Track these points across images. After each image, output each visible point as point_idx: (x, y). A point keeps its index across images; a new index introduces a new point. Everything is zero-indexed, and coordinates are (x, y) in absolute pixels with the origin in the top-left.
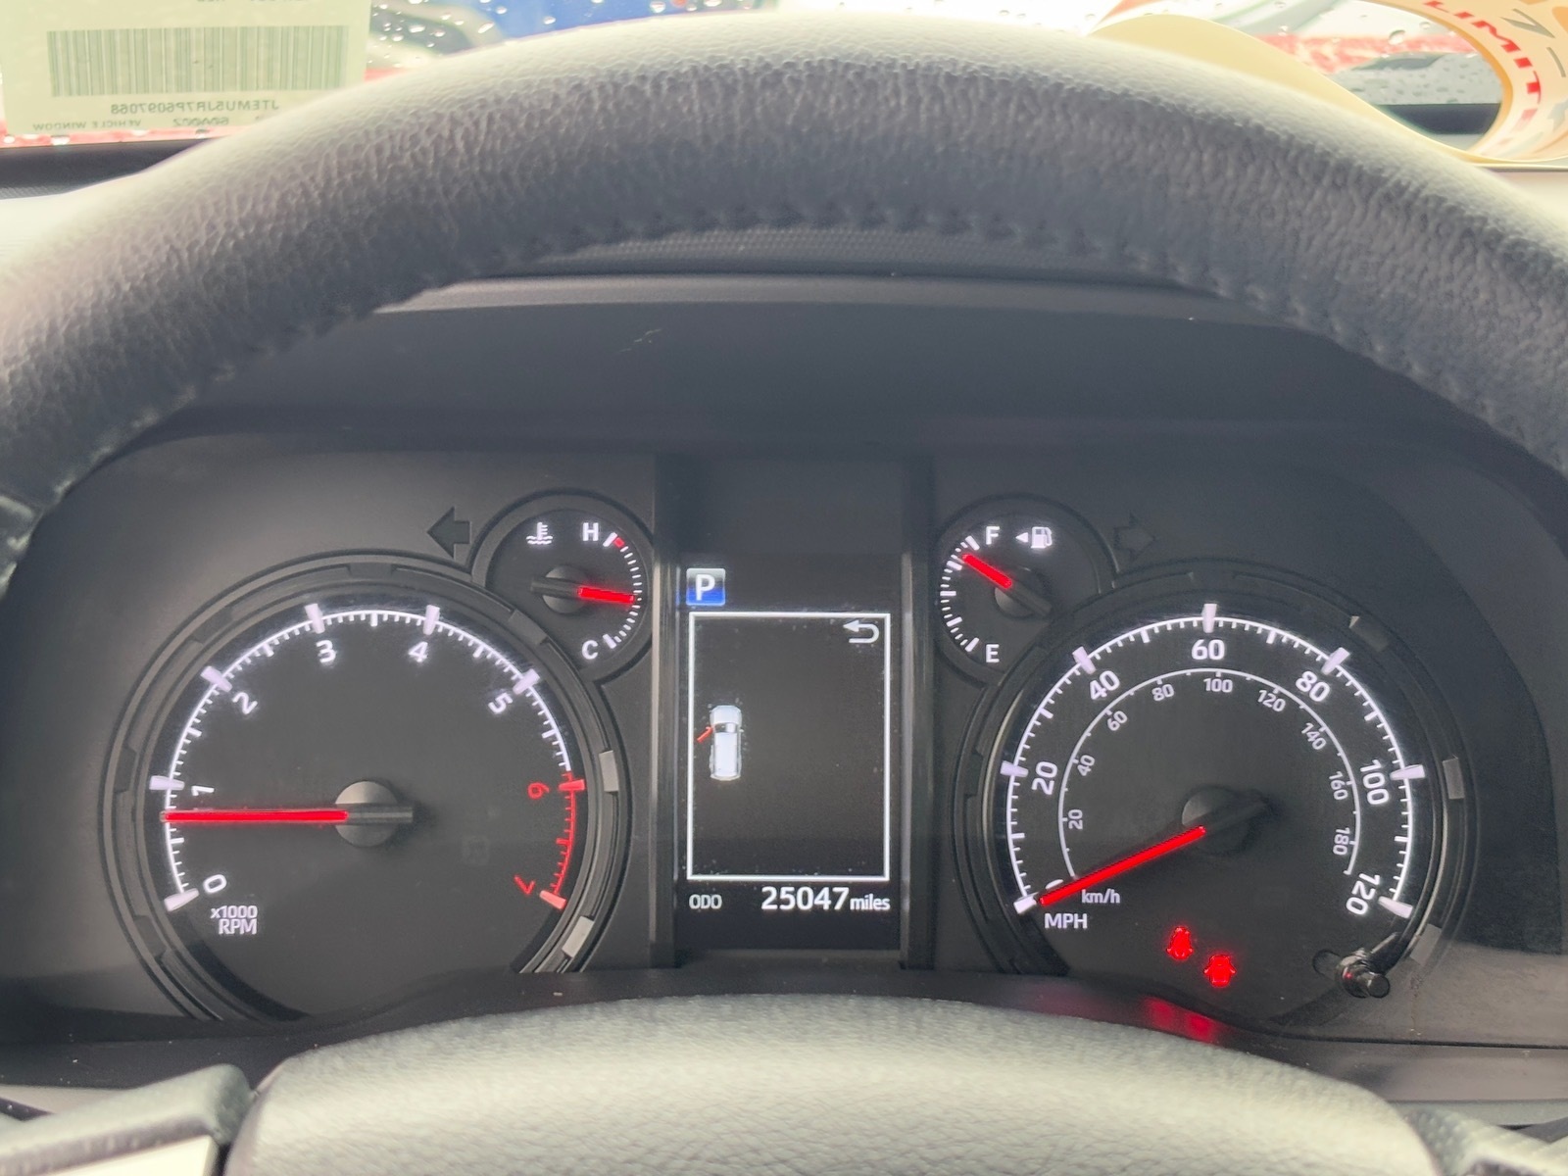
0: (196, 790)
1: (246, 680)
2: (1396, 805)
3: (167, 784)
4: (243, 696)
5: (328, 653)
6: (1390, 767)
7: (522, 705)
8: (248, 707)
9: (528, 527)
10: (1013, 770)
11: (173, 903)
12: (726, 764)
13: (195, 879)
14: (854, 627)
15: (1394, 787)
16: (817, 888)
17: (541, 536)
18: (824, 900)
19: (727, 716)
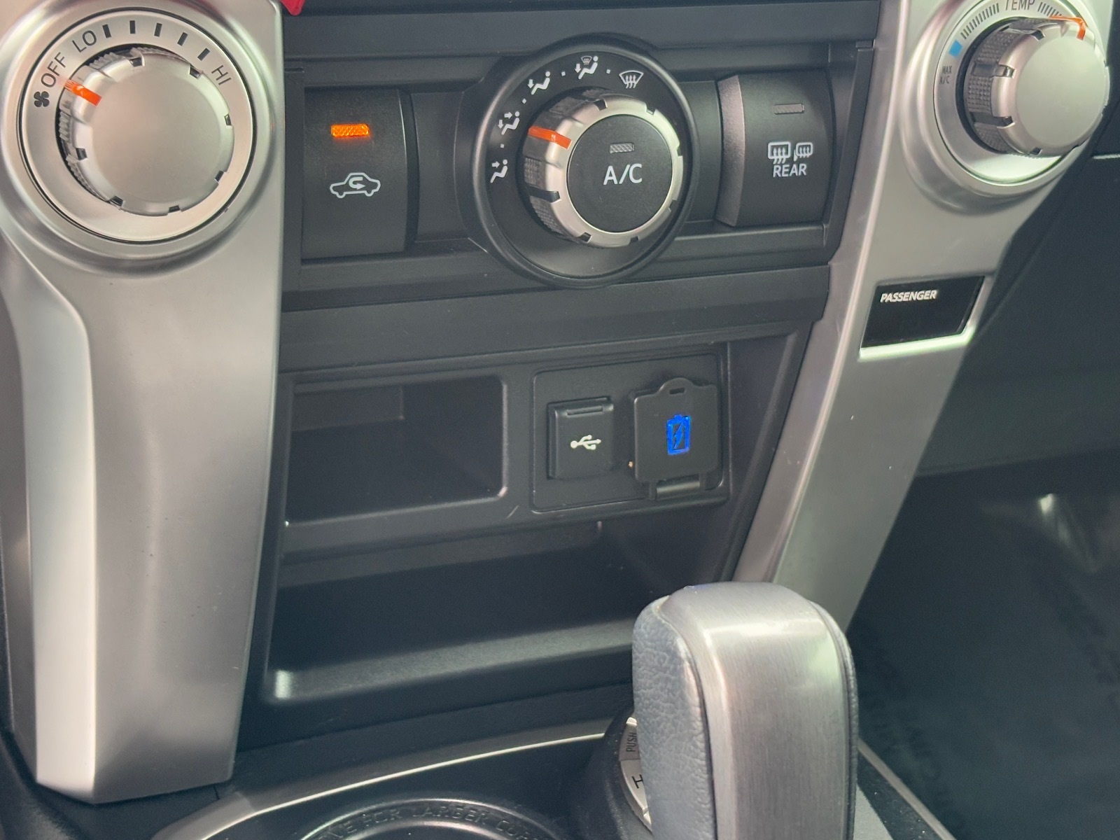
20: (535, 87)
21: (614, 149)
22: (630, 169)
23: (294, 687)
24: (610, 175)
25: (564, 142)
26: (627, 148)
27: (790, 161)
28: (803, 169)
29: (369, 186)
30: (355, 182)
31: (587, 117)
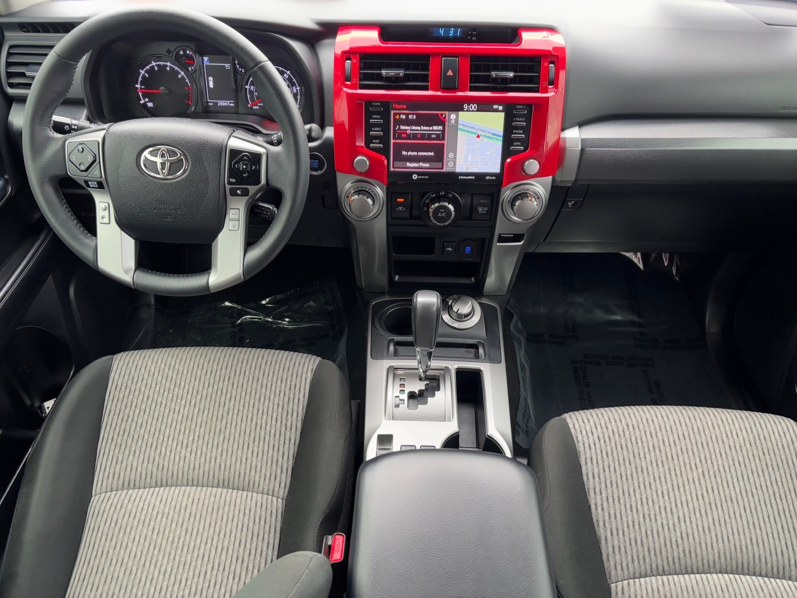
0: (142, 87)
1: (146, 72)
2: (297, 93)
3: (138, 86)
4: (146, 74)
5: (156, 68)
6: (296, 87)
7: (182, 76)
8: (147, 76)
9: (179, 51)
10: (247, 87)
11: (141, 102)
12: (211, 85)
13: (144, 99)
14: (226, 66)
15: (297, 90)
16: (225, 102)
17: (181, 53)
18: (226, 104)
19: (211, 78)
20: (432, 196)
21: (441, 210)
22: (443, 214)
23: (399, 279)
24: (440, 215)
25: (432, 209)
26: (443, 210)
27: (483, 210)
28: (485, 212)
29: (403, 209)
30: (400, 208)
31: (437, 205)
